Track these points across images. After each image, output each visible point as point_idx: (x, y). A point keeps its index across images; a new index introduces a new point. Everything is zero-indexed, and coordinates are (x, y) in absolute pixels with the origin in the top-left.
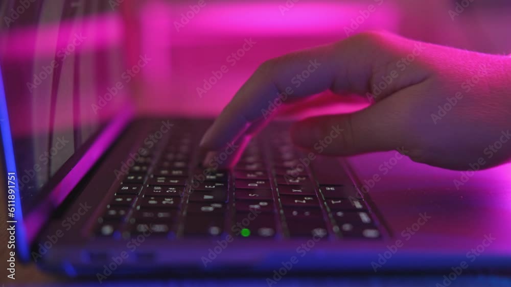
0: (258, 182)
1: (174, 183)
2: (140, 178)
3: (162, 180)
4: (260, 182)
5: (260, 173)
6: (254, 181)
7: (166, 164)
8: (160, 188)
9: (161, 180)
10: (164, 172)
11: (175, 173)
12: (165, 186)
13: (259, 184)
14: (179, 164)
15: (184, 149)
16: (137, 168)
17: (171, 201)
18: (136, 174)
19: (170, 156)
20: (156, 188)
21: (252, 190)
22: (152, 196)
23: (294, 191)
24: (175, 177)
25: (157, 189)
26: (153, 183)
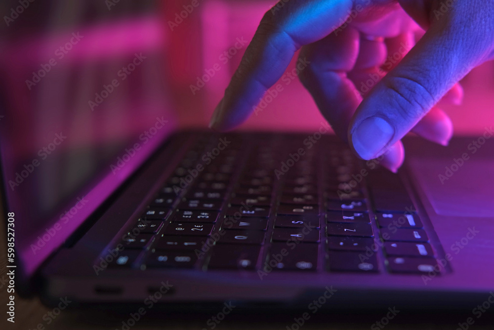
0: (304, 207)
1: (208, 208)
2: (170, 201)
3: (195, 203)
4: (308, 208)
5: (309, 197)
6: (300, 206)
7: (203, 185)
8: (190, 213)
9: (193, 204)
10: (199, 195)
11: (211, 195)
12: (197, 211)
13: (306, 210)
14: (218, 186)
15: (226, 169)
16: (168, 190)
17: (200, 228)
18: (166, 196)
19: (209, 177)
20: (186, 213)
21: (297, 217)
22: (180, 223)
23: (345, 217)
24: (210, 201)
25: (188, 214)
26: (184, 207)
